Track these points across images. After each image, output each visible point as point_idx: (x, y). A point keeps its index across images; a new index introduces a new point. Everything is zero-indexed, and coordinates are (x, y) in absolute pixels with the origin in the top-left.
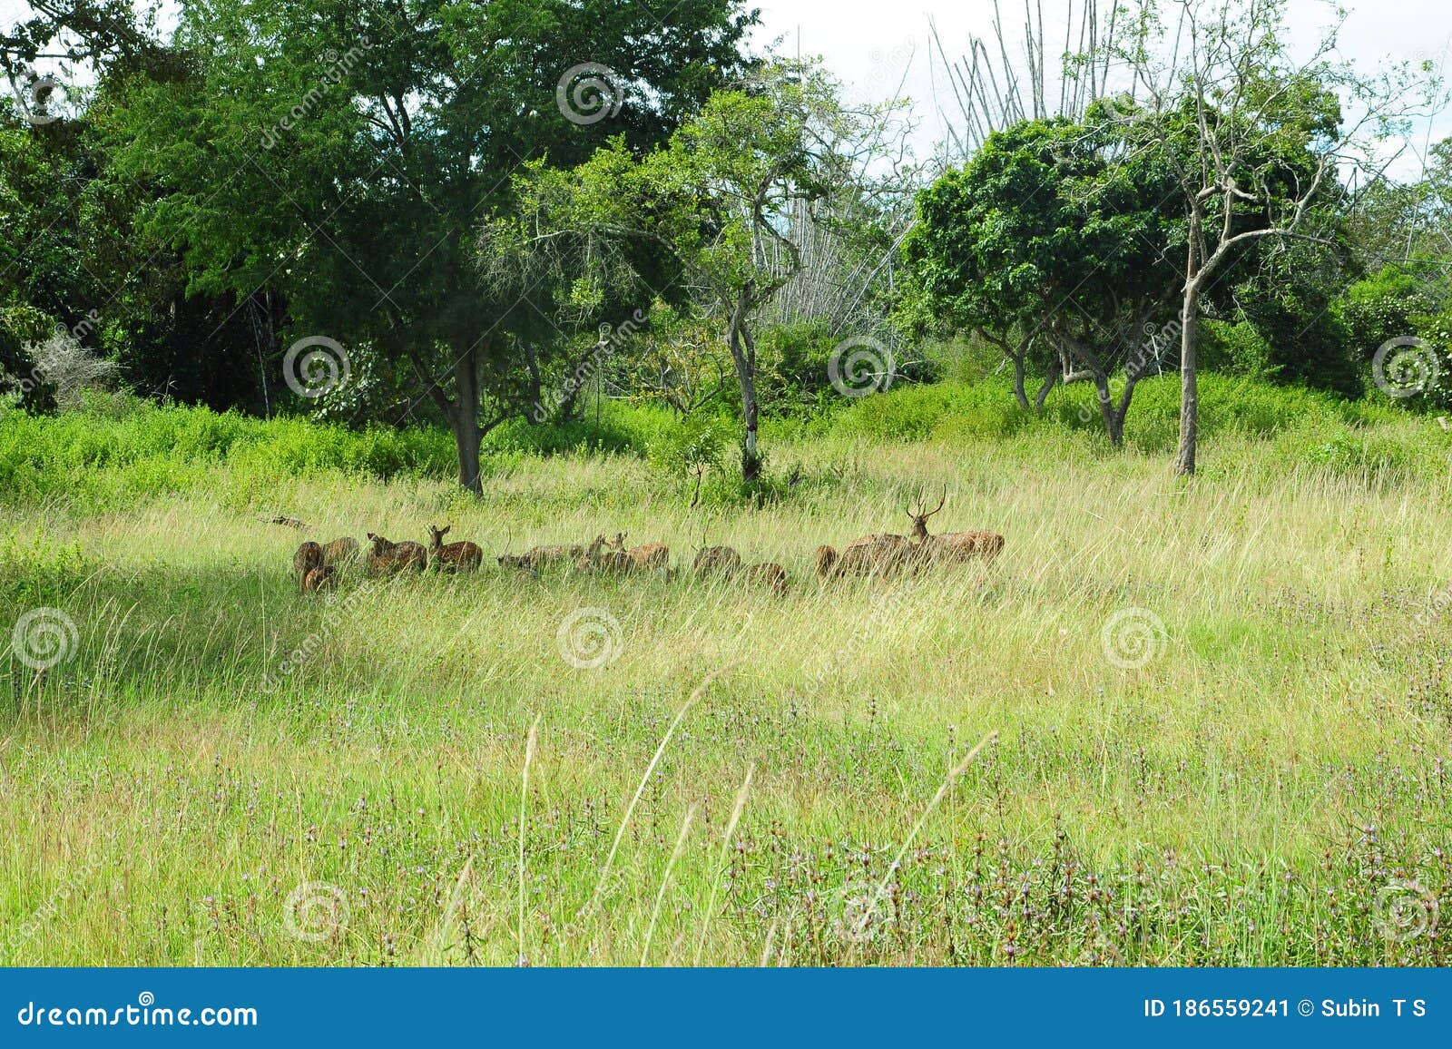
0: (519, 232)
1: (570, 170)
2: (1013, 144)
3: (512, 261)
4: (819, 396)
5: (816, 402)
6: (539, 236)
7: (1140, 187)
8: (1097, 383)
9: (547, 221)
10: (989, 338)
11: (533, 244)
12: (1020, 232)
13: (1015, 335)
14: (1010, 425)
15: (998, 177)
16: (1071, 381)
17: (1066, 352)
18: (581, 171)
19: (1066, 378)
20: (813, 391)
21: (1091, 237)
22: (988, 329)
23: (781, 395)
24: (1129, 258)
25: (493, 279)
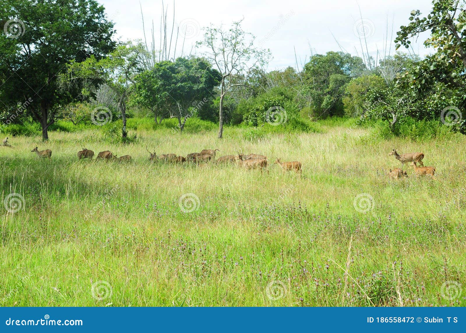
0: (67, 77)
1: (80, 63)
2: (161, 66)
3: (65, 84)
6: (72, 78)
7: (188, 77)
8: (178, 118)
9: (74, 75)
10: (149, 108)
11: (70, 80)
12: (164, 85)
13: (155, 108)
14: (155, 128)
15: (159, 73)
16: (172, 118)
17: (171, 112)
18: (83, 63)
19: (171, 117)
21: (179, 87)
22: (149, 107)
24: (187, 92)
25: (61, 88)
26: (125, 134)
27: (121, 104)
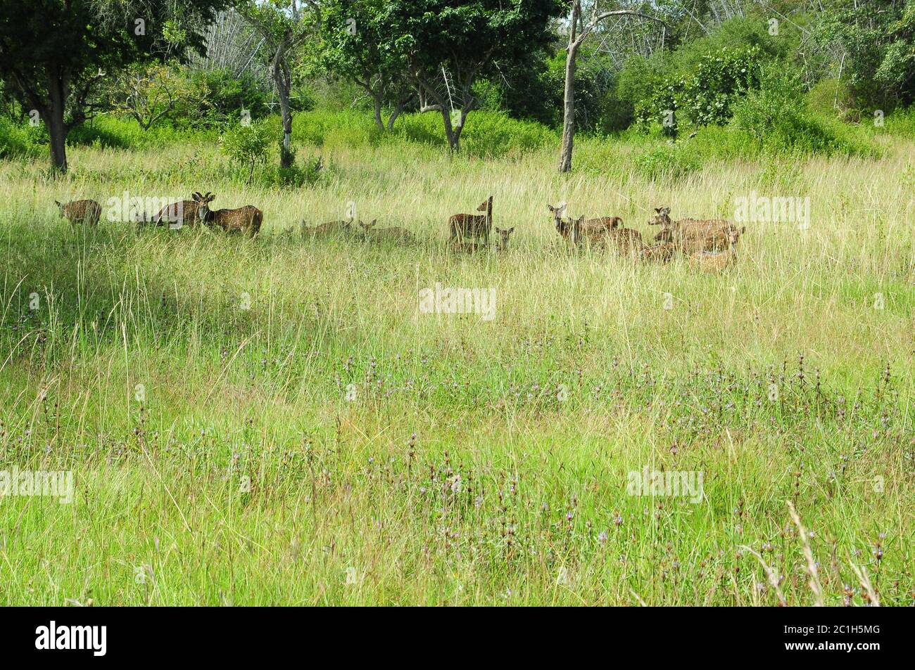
4: (229, 117)
5: (228, 120)
8: (443, 113)
10: (359, 83)
12: (402, 15)
13: (375, 81)
14: (375, 138)
16: (426, 111)
17: (423, 93)
19: (422, 109)
20: (226, 113)
21: (446, 20)
22: (360, 78)
23: (205, 115)
24: (468, 34)
25: (102, 19)
26: (288, 158)
27: (277, 69)
